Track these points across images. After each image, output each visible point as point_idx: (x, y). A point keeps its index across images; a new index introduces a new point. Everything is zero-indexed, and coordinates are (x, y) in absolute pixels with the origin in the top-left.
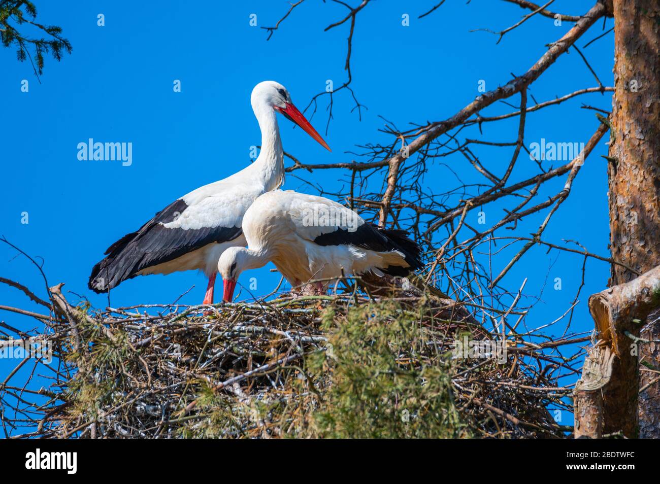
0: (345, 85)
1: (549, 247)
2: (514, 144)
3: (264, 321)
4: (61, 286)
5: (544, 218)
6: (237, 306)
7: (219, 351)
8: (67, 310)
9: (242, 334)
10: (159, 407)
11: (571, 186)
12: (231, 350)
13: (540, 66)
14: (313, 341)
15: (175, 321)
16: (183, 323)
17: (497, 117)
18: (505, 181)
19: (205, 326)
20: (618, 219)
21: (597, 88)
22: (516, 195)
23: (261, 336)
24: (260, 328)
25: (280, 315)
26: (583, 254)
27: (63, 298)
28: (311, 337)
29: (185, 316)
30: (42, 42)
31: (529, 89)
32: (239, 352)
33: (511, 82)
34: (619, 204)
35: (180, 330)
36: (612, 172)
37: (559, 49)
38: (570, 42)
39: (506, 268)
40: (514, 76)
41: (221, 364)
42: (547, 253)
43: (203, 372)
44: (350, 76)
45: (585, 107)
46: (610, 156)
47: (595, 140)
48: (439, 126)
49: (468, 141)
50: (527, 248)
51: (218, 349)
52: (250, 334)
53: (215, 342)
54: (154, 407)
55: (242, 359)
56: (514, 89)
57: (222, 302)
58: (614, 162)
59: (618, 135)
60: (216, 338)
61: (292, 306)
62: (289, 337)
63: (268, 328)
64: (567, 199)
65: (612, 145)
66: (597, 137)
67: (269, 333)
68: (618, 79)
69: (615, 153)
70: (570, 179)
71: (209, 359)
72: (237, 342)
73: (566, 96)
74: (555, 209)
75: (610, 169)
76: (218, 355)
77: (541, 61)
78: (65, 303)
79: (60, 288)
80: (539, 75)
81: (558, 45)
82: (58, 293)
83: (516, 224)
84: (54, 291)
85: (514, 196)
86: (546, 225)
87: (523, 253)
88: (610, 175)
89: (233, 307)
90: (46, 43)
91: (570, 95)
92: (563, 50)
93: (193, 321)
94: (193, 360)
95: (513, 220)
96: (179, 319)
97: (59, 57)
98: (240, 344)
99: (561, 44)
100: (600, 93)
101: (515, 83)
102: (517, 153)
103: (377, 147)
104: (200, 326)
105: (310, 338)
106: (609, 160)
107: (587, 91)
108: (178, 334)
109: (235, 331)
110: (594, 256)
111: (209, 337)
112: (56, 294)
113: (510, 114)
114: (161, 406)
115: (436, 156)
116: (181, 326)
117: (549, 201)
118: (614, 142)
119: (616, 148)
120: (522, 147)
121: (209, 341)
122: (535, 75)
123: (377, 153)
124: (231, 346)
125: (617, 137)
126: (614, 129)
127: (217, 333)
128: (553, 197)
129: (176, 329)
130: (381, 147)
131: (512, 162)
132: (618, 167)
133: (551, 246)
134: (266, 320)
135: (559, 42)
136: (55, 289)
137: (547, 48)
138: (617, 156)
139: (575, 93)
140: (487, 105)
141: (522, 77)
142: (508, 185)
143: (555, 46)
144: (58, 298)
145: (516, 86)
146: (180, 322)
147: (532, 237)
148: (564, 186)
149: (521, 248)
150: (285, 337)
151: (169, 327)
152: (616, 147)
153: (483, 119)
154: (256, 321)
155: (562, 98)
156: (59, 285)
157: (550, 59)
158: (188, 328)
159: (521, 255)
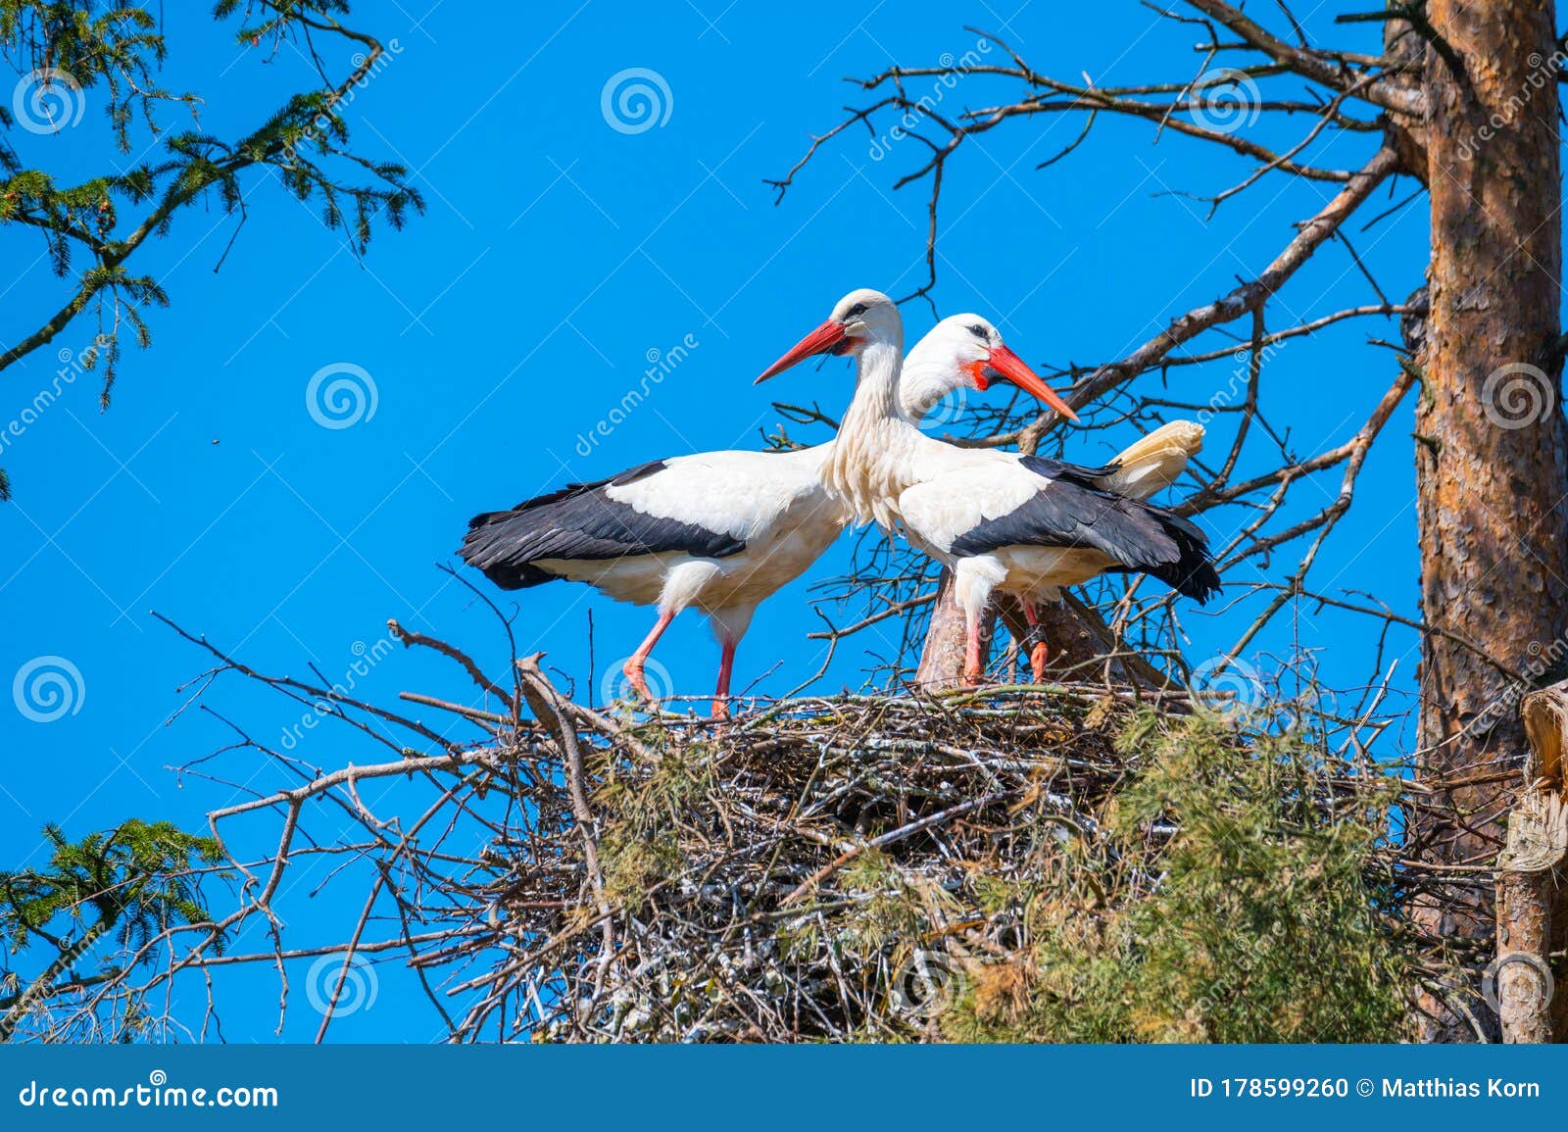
0: (921, 293)
1: (1319, 603)
2: (1238, 409)
3: (921, 731)
4: (540, 657)
5: (1309, 550)
6: (873, 702)
7: (838, 786)
8: (558, 704)
9: (881, 753)
10: (724, 887)
11: (1353, 489)
12: (863, 784)
13: (1288, 264)
14: (1022, 770)
15: (755, 727)
16: (771, 731)
17: (1204, 356)
18: (1227, 477)
19: (811, 738)
20: (1440, 552)
21: (1378, 307)
22: (1245, 504)
23: (920, 759)
24: (920, 744)
25: (953, 720)
26: (1383, 616)
27: (545, 680)
28: (1018, 761)
29: (772, 718)
30: (367, 192)
31: (1268, 306)
32: (879, 787)
33: (1237, 292)
34: (1443, 524)
35: (764, 743)
36: (1429, 465)
37: (1319, 232)
38: (1338, 218)
39: (1243, 639)
40: (1240, 281)
41: (839, 808)
42: (1316, 613)
43: (807, 824)
44: (933, 276)
45: (1374, 343)
46: (1423, 433)
47: (1390, 403)
48: (1110, 372)
49: (1146, 402)
50: (1280, 602)
51: (836, 781)
52: (900, 754)
53: (834, 768)
54: (713, 887)
55: (879, 802)
56: (1243, 306)
57: (843, 693)
58: (1433, 446)
59: (1439, 394)
60: (834, 760)
61: (975, 704)
62: (978, 762)
63: (937, 744)
64: (1347, 513)
65: (1426, 415)
66: (1394, 399)
67: (938, 753)
68: (1440, 290)
69: (1435, 427)
70: (1351, 477)
71: (819, 800)
72: (874, 769)
73: (1320, 321)
74: (1327, 532)
75: (1424, 459)
76: (838, 791)
77: (1288, 255)
78: (551, 690)
79: (537, 662)
80: (1285, 279)
81: (1317, 226)
82: (535, 671)
83: (1267, 557)
84: (525, 667)
85: (1240, 506)
86: (1311, 561)
87: (1272, 612)
88: (1423, 469)
89: (863, 703)
90: (376, 195)
91: (1328, 319)
92: (1326, 234)
93: (786, 728)
94: (785, 801)
95: (1260, 551)
96: (762, 723)
97: (398, 223)
98: (877, 773)
99: (1323, 223)
100: (1383, 317)
101: (1244, 294)
102: (1246, 425)
103: (983, 409)
104: (803, 737)
105: (1015, 764)
106: (1423, 441)
107: (1357, 313)
108: (761, 751)
109: (871, 748)
110: (1403, 621)
111: (821, 759)
112: (530, 672)
113: (1219, 352)
114: (728, 886)
115: (1090, 427)
116: (766, 737)
117: (1320, 516)
118: (1432, 408)
119: (1435, 420)
120: (1255, 415)
121: (822, 765)
122: (1278, 280)
123: (980, 419)
124: (863, 776)
125: (1437, 398)
126: (1432, 383)
127: (834, 750)
128: (1329, 509)
129: (755, 742)
130: (990, 409)
131: (1237, 441)
132: (1440, 455)
133: (1323, 601)
134: (925, 728)
135: (1319, 219)
136: (527, 663)
137: (1296, 230)
138: (1440, 435)
139: (1337, 315)
140: (1193, 335)
141: (1256, 284)
142: (1232, 486)
143: (1312, 228)
144: (536, 680)
145: (1246, 299)
146: (763, 730)
147: (1286, 583)
148: (1341, 487)
149: (1271, 605)
150: (969, 762)
151: (743, 737)
152: (1436, 417)
153: (1171, 362)
154: (908, 730)
155: (1313, 324)
156: (536, 655)
157: (1303, 251)
158: (780, 742)
159: (1268, 617)
